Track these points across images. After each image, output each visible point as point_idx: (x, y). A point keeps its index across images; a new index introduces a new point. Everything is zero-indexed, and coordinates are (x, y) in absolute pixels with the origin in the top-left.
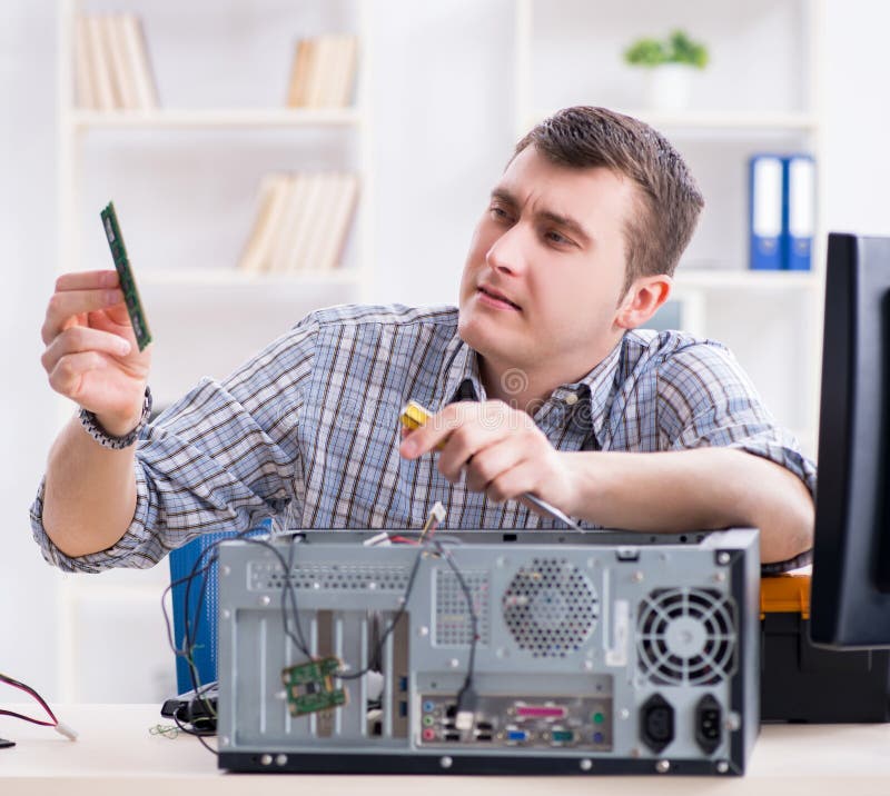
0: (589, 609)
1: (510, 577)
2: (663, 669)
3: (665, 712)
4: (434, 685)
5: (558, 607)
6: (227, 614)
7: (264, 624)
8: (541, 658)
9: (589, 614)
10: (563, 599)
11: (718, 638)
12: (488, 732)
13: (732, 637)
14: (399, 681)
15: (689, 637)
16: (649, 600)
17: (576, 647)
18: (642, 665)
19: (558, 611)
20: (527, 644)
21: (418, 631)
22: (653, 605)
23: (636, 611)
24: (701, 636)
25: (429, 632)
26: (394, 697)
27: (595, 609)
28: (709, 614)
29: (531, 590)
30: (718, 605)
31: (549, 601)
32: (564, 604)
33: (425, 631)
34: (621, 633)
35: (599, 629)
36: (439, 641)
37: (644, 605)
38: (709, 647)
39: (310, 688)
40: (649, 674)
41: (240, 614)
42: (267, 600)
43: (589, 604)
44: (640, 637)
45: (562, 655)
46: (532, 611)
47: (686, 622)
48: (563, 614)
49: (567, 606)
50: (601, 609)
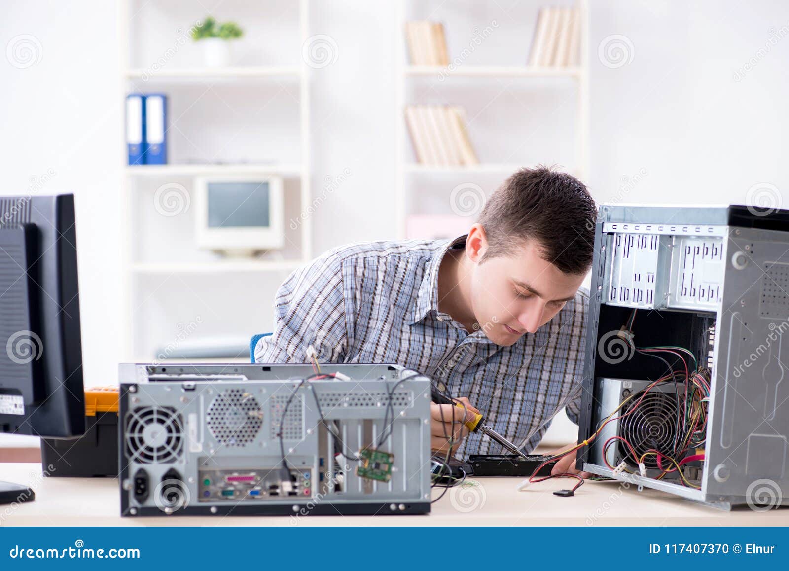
0: (212, 419)
4: (304, 463)
5: (230, 420)
6: (426, 421)
7: (404, 427)
8: (240, 447)
9: (212, 415)
11: (136, 435)
12: (272, 491)
13: (128, 435)
15: (153, 435)
19: (230, 417)
21: (313, 432)
22: (174, 416)
24: (147, 434)
26: (327, 470)
27: (208, 418)
31: (235, 414)
32: (227, 422)
34: (193, 434)
39: (378, 466)
41: (418, 421)
42: (402, 413)
43: (212, 422)
44: (182, 435)
47: (155, 426)
48: (227, 415)
49: (225, 420)
50: (205, 418)
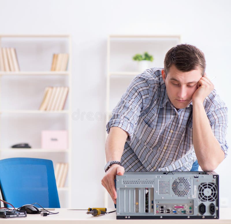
1: (173, 181)
2: (203, 198)
3: (204, 207)
4: (158, 202)
5: (183, 187)
6: (118, 189)
7: (125, 191)
8: (179, 197)
10: (184, 185)
11: (214, 192)
12: (169, 211)
13: (216, 192)
14: (151, 201)
15: (208, 192)
16: (200, 185)
17: (186, 194)
18: (199, 197)
19: (183, 188)
20: (177, 194)
21: (156, 192)
22: (201, 186)
23: (198, 187)
24: (211, 192)
25: (158, 192)
26: (150, 205)
28: (212, 188)
29: (178, 184)
30: (214, 186)
31: (181, 185)
32: (184, 186)
33: (157, 192)
35: (191, 191)
36: (160, 194)
37: (199, 186)
38: (212, 194)
40: (201, 199)
41: (121, 189)
43: (189, 186)
44: (199, 192)
45: (184, 196)
46: (178, 188)
47: (207, 189)
49: (185, 186)
50: (191, 187)
